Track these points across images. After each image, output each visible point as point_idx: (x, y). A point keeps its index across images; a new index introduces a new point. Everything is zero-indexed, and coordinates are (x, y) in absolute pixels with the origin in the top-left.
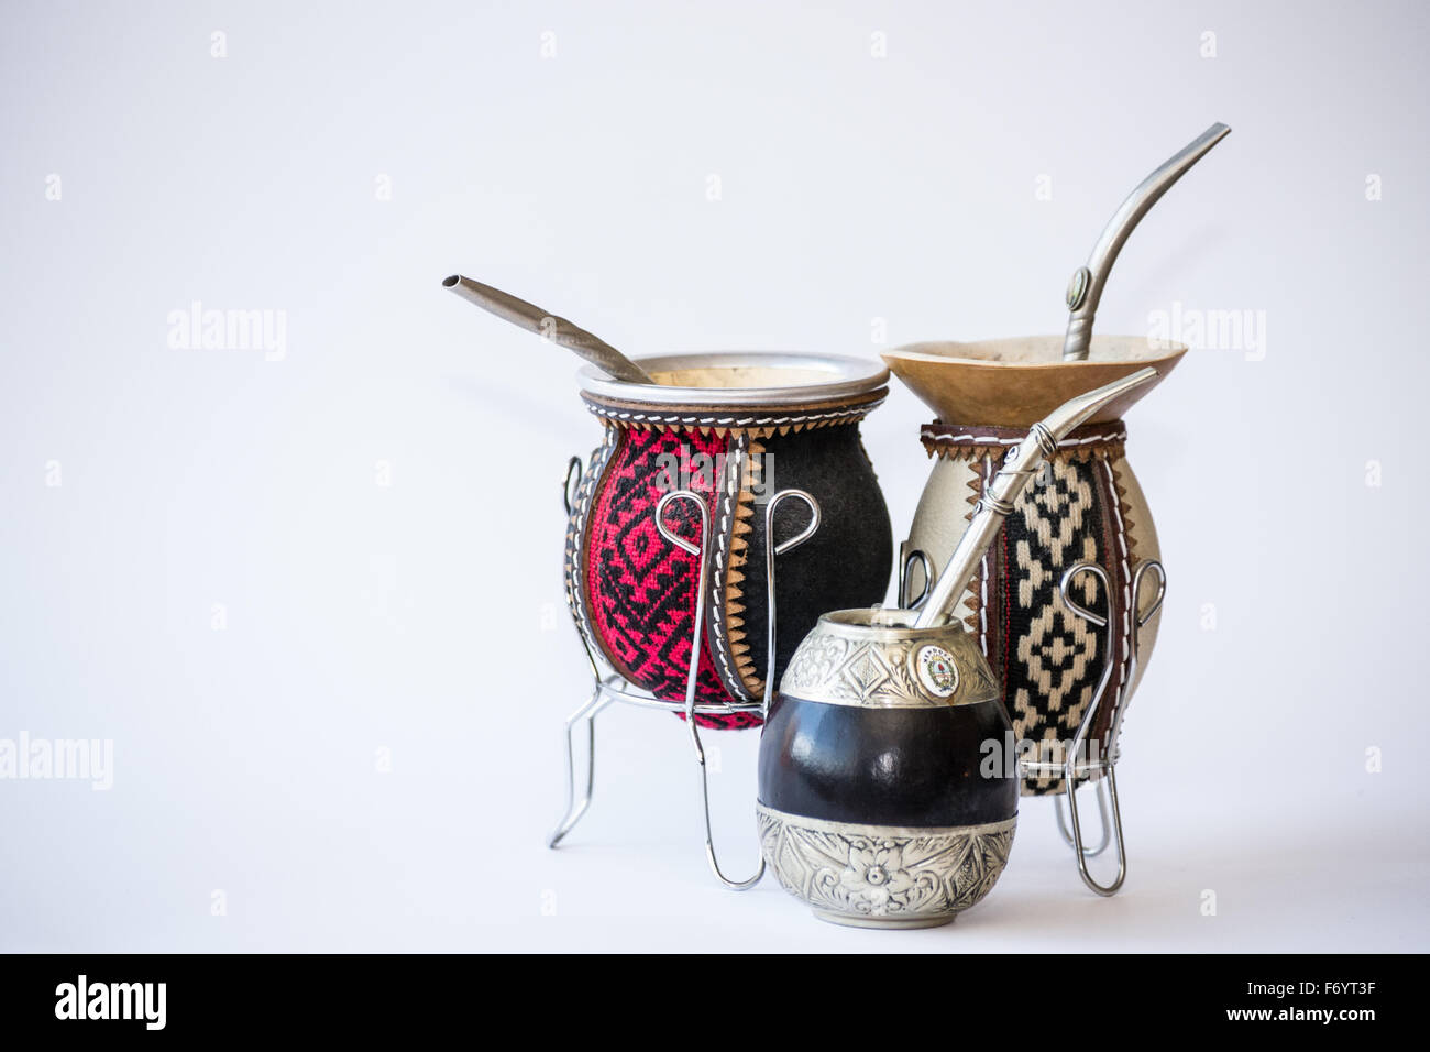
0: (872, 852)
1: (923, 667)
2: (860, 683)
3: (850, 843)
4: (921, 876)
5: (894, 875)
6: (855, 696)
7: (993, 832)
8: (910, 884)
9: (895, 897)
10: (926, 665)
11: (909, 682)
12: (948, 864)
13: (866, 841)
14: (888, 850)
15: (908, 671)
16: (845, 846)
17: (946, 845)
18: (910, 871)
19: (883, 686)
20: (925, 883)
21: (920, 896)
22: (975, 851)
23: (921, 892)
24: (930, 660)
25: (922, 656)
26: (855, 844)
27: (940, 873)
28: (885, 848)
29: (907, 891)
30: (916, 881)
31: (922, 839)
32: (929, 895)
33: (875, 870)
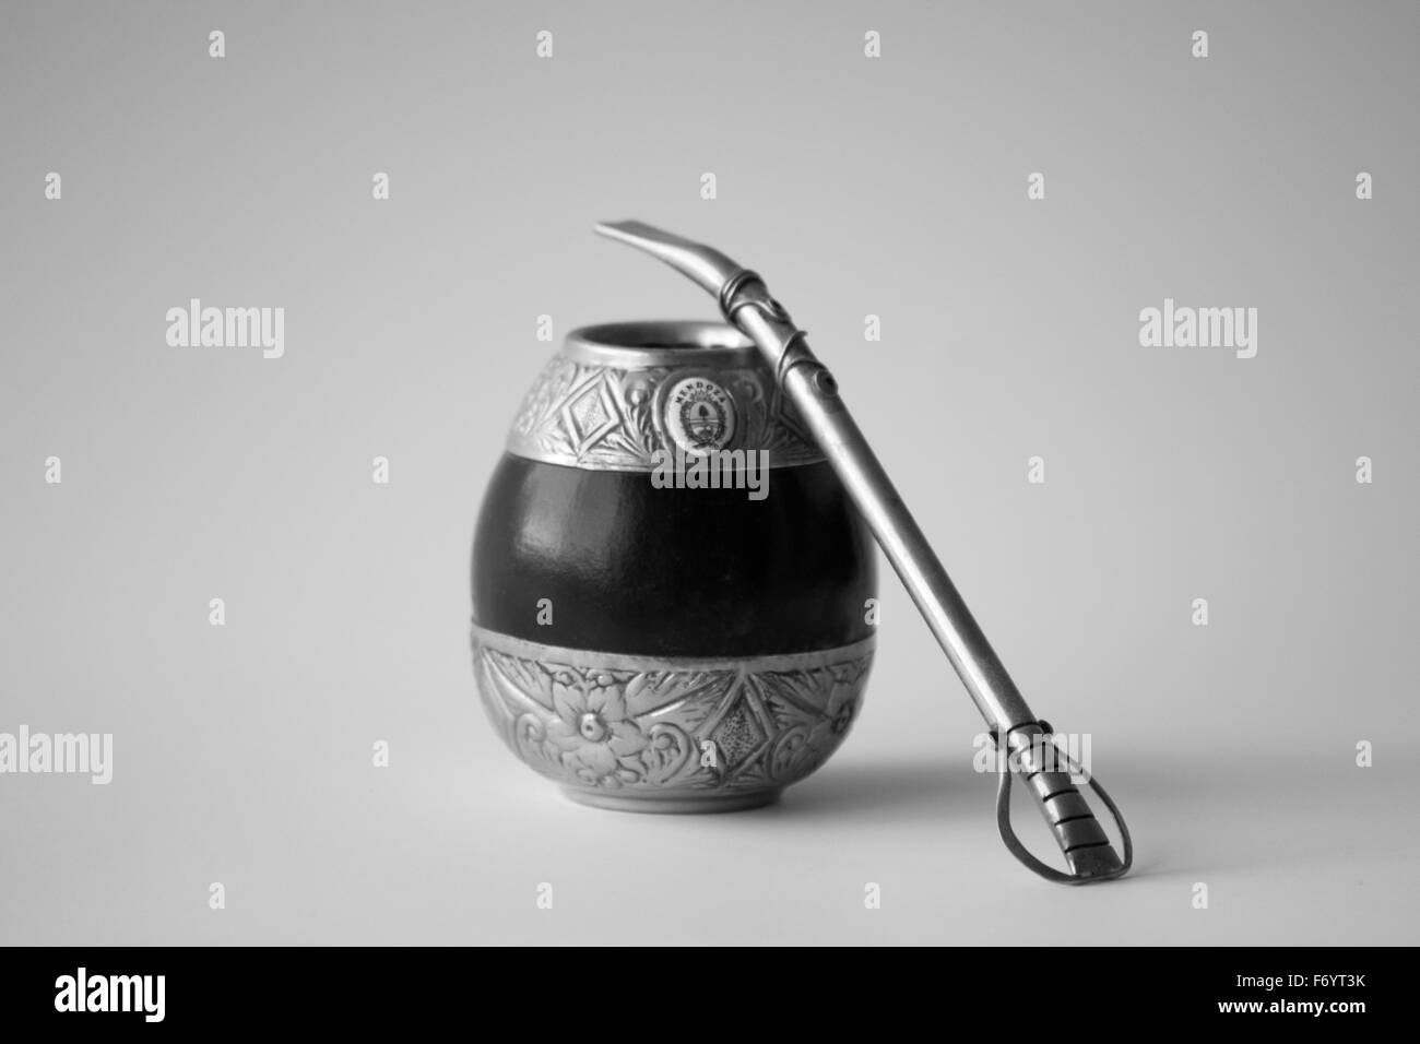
0: (580, 689)
1: (673, 410)
2: (578, 430)
3: (551, 675)
4: (656, 729)
5: (614, 726)
6: (567, 449)
7: (783, 669)
8: (642, 742)
9: (625, 761)
10: (679, 406)
11: (647, 432)
12: (698, 714)
13: (573, 673)
14: (603, 687)
15: (650, 414)
16: (544, 679)
17: (693, 685)
18: (640, 721)
19: (610, 437)
20: (663, 741)
21: (662, 763)
22: (748, 696)
23: (661, 756)
24: (687, 398)
25: (676, 392)
26: (558, 677)
27: (688, 727)
28: (598, 685)
29: (640, 753)
30: (651, 737)
31: (654, 674)
32: (677, 761)
33: (589, 718)
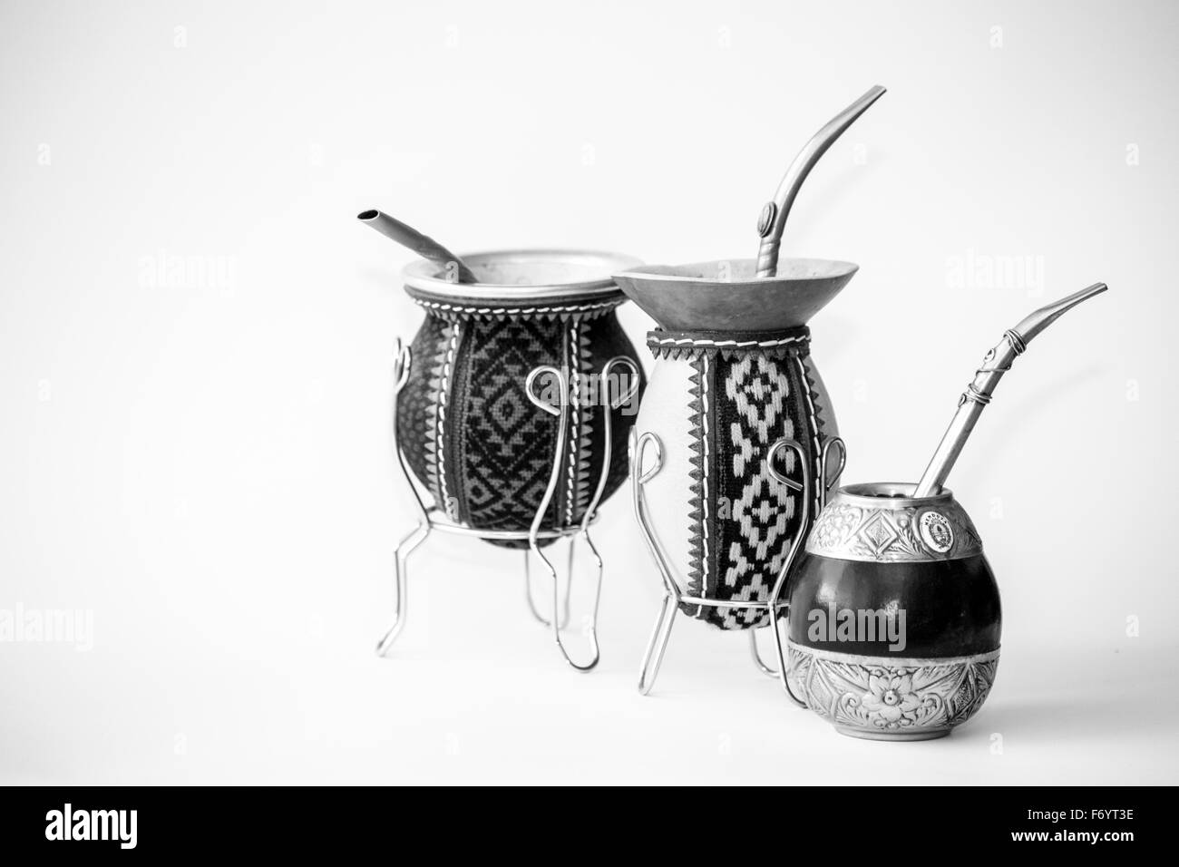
0: (887, 678)
1: (925, 529)
2: (874, 542)
3: (869, 672)
4: (926, 697)
5: (905, 697)
6: (870, 553)
7: (983, 661)
8: (919, 704)
9: (907, 715)
10: (927, 527)
11: (913, 541)
12: (948, 687)
13: (883, 670)
14: (901, 677)
15: (912, 533)
16: (865, 674)
17: (947, 672)
18: (918, 693)
19: (893, 545)
20: (930, 702)
21: (926, 713)
22: (970, 677)
23: (927, 711)
24: (930, 523)
25: (923, 519)
26: (873, 672)
27: (942, 694)
28: (898, 676)
29: (916, 710)
30: (923, 701)
31: (928, 668)
32: (934, 713)
33: (890, 694)
